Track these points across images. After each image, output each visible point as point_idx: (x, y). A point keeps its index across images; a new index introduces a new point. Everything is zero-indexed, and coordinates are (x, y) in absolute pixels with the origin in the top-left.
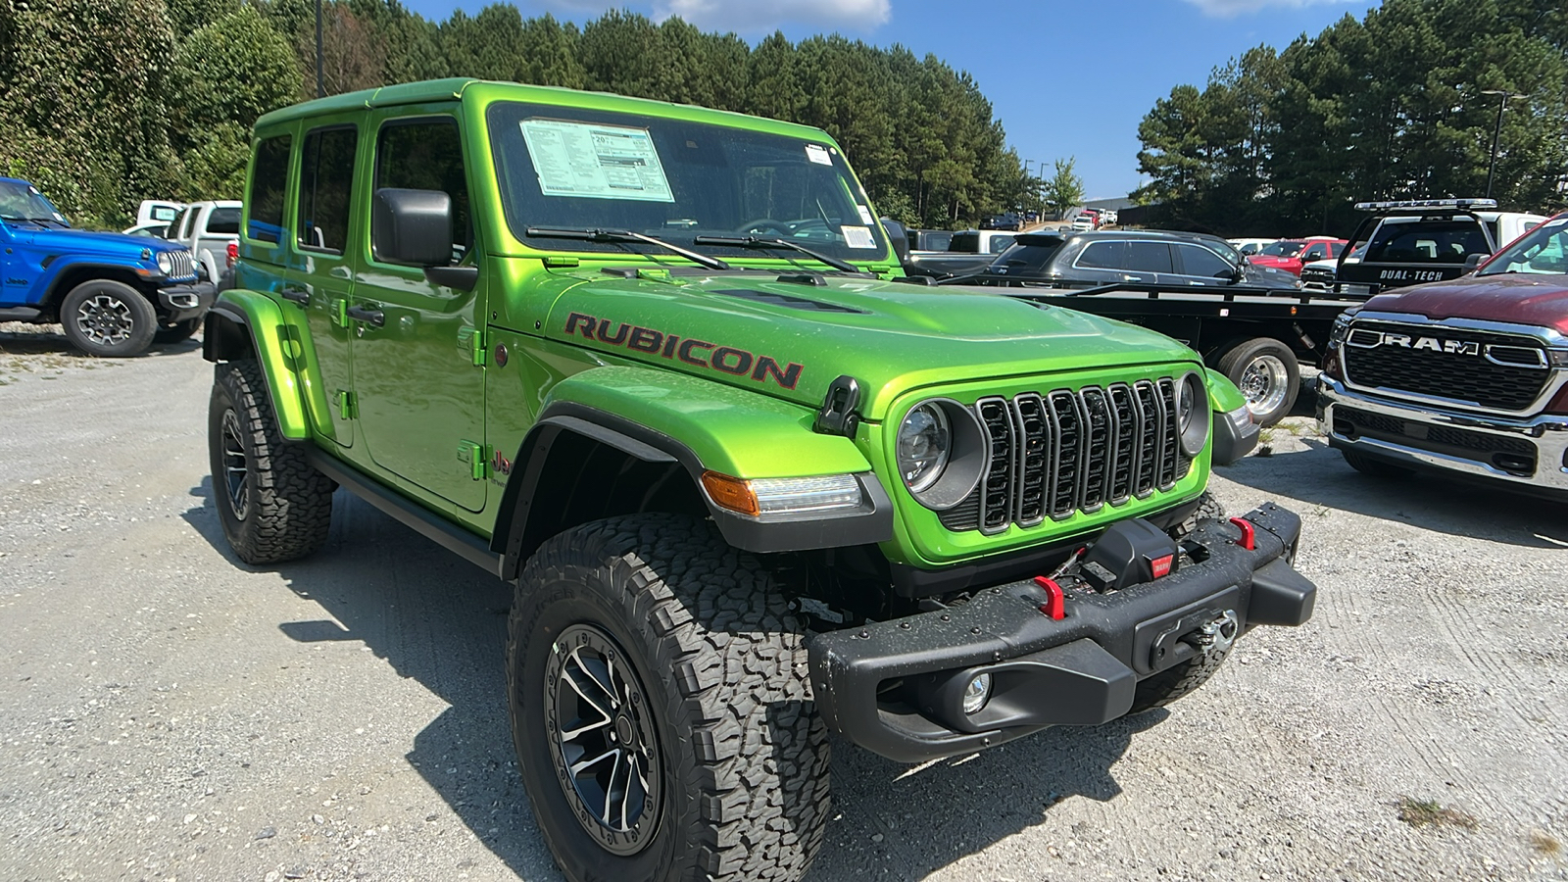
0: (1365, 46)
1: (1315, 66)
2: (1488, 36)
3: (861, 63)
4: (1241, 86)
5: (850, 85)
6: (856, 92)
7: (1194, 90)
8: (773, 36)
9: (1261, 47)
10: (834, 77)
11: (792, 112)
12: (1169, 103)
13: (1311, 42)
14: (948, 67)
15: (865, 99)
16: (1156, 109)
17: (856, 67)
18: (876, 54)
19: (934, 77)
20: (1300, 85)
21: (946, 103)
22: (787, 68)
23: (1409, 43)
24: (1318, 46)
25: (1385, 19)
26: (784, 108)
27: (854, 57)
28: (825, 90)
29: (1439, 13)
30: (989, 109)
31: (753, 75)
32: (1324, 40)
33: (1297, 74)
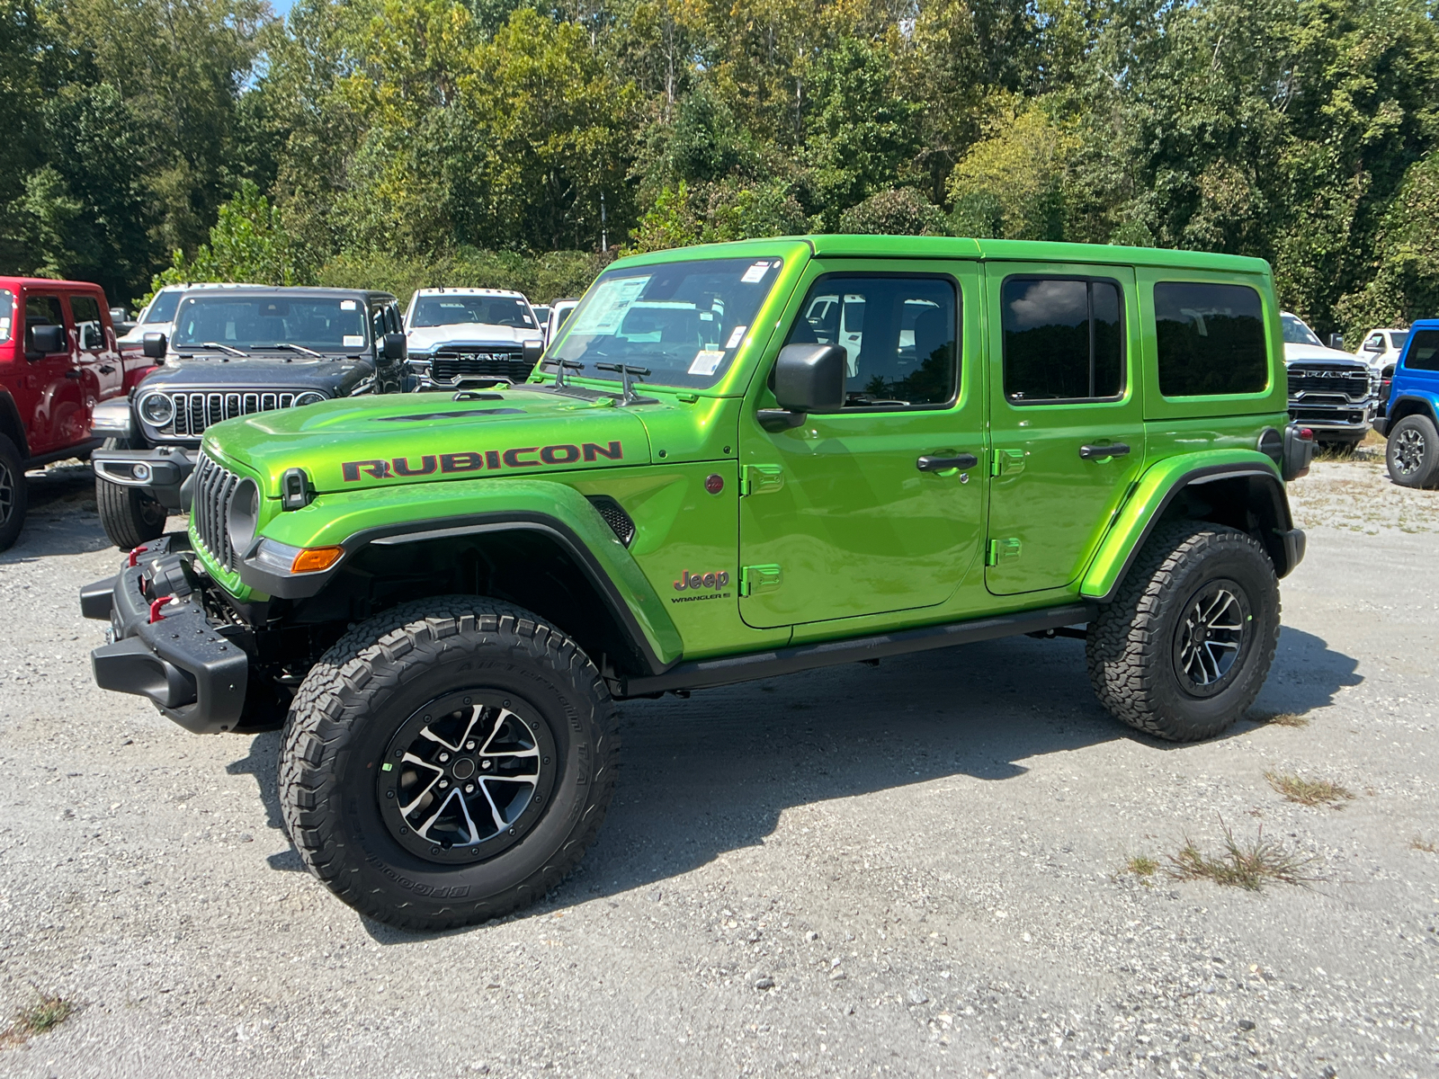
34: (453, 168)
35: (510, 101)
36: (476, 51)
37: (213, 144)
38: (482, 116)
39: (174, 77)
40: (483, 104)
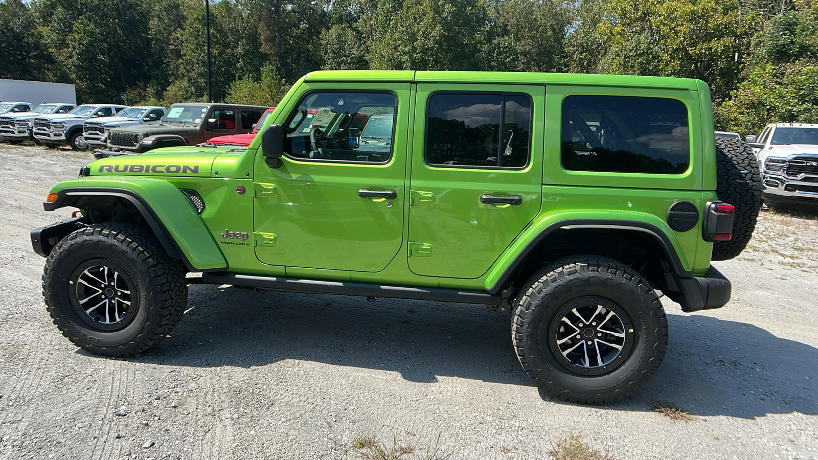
34: (641, 63)
35: (678, 29)
36: (664, 5)
37: (549, 59)
38: (663, 37)
39: (537, 32)
40: (664, 32)
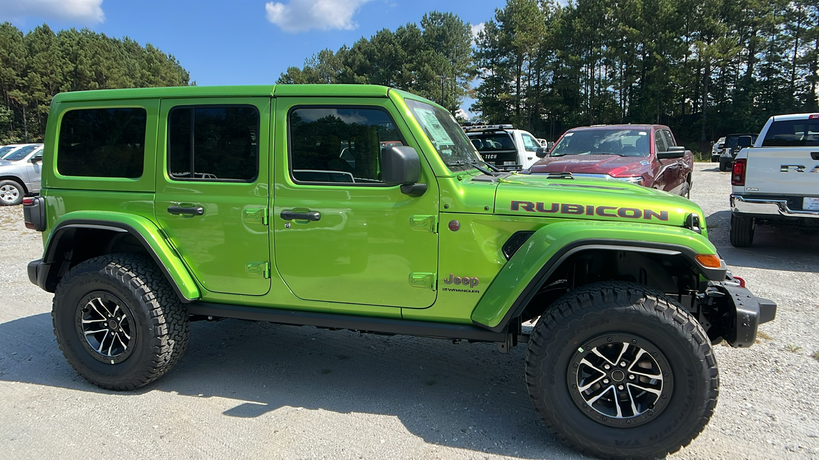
0: (374, 52)
1: (354, 60)
2: (422, 51)
3: (107, 47)
4: (319, 68)
5: (102, 59)
6: (107, 63)
7: (298, 70)
8: (42, 27)
9: (327, 50)
10: (90, 54)
11: (63, 74)
12: (287, 75)
13: (349, 48)
14: (161, 52)
15: (113, 68)
16: (281, 78)
17: (104, 49)
18: (115, 42)
19: (153, 56)
20: (349, 69)
21: (163, 71)
22: (55, 46)
23: (392, 52)
24: (353, 51)
25: (380, 40)
26: (58, 71)
27: (102, 43)
28: (85, 61)
29: (402, 40)
30: (188, 75)
31: (30, 50)
32: (355, 48)
33: (346, 63)
